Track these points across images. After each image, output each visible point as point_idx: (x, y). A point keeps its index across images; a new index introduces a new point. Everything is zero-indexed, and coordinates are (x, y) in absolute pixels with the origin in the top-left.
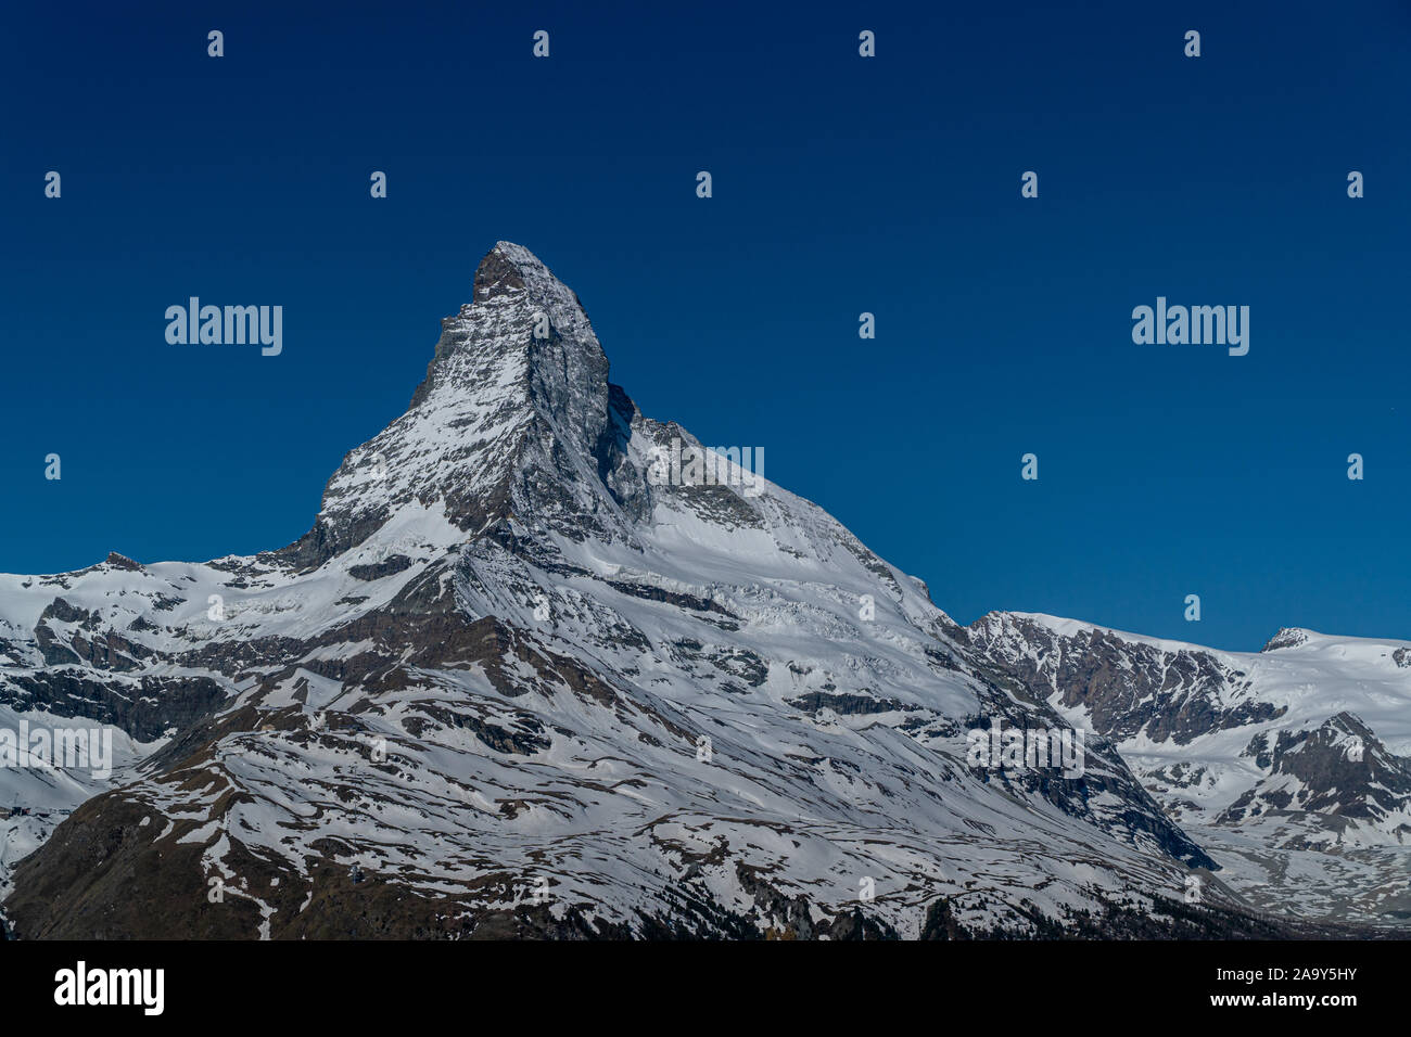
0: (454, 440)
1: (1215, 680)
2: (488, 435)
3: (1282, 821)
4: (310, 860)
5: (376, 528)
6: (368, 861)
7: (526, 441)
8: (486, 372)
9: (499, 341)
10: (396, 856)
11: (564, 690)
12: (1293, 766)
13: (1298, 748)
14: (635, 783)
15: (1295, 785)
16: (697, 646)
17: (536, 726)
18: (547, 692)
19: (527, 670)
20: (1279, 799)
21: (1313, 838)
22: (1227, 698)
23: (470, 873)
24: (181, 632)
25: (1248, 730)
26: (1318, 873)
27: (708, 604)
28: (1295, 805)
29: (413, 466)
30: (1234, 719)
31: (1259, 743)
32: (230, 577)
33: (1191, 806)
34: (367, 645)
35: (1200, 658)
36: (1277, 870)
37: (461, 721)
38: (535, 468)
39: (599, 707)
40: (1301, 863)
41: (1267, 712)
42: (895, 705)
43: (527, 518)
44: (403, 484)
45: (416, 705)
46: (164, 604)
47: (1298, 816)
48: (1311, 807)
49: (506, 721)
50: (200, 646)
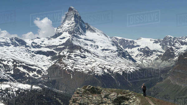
0: (68, 26)
1: (134, 43)
2: (71, 25)
3: (141, 57)
4: (74, 71)
5: (61, 34)
6: (79, 71)
7: (75, 26)
8: (71, 19)
9: (71, 16)
10: (81, 70)
11: (86, 52)
12: (142, 51)
13: (142, 50)
14: (96, 61)
15: (142, 53)
16: (92, 45)
17: (85, 56)
18: (85, 53)
19: (83, 50)
20: (141, 55)
21: (144, 58)
22: (135, 45)
23: (87, 71)
24: (44, 45)
25: (137, 48)
26: (145, 62)
27: (93, 41)
28: (142, 55)
29: (64, 28)
30: (136, 47)
31: (138, 49)
32: (48, 39)
33: (133, 55)
34: (64, 46)
35: (133, 41)
36: (142, 62)
37: (79, 56)
38: (76, 28)
39: (89, 54)
40: (144, 61)
41: (139, 46)
42: (110, 50)
43: (76, 34)
44: (64, 30)
45: (74, 54)
46: (43, 42)
47: (143, 56)
48: (144, 55)
49: (83, 56)
50: (47, 46)
